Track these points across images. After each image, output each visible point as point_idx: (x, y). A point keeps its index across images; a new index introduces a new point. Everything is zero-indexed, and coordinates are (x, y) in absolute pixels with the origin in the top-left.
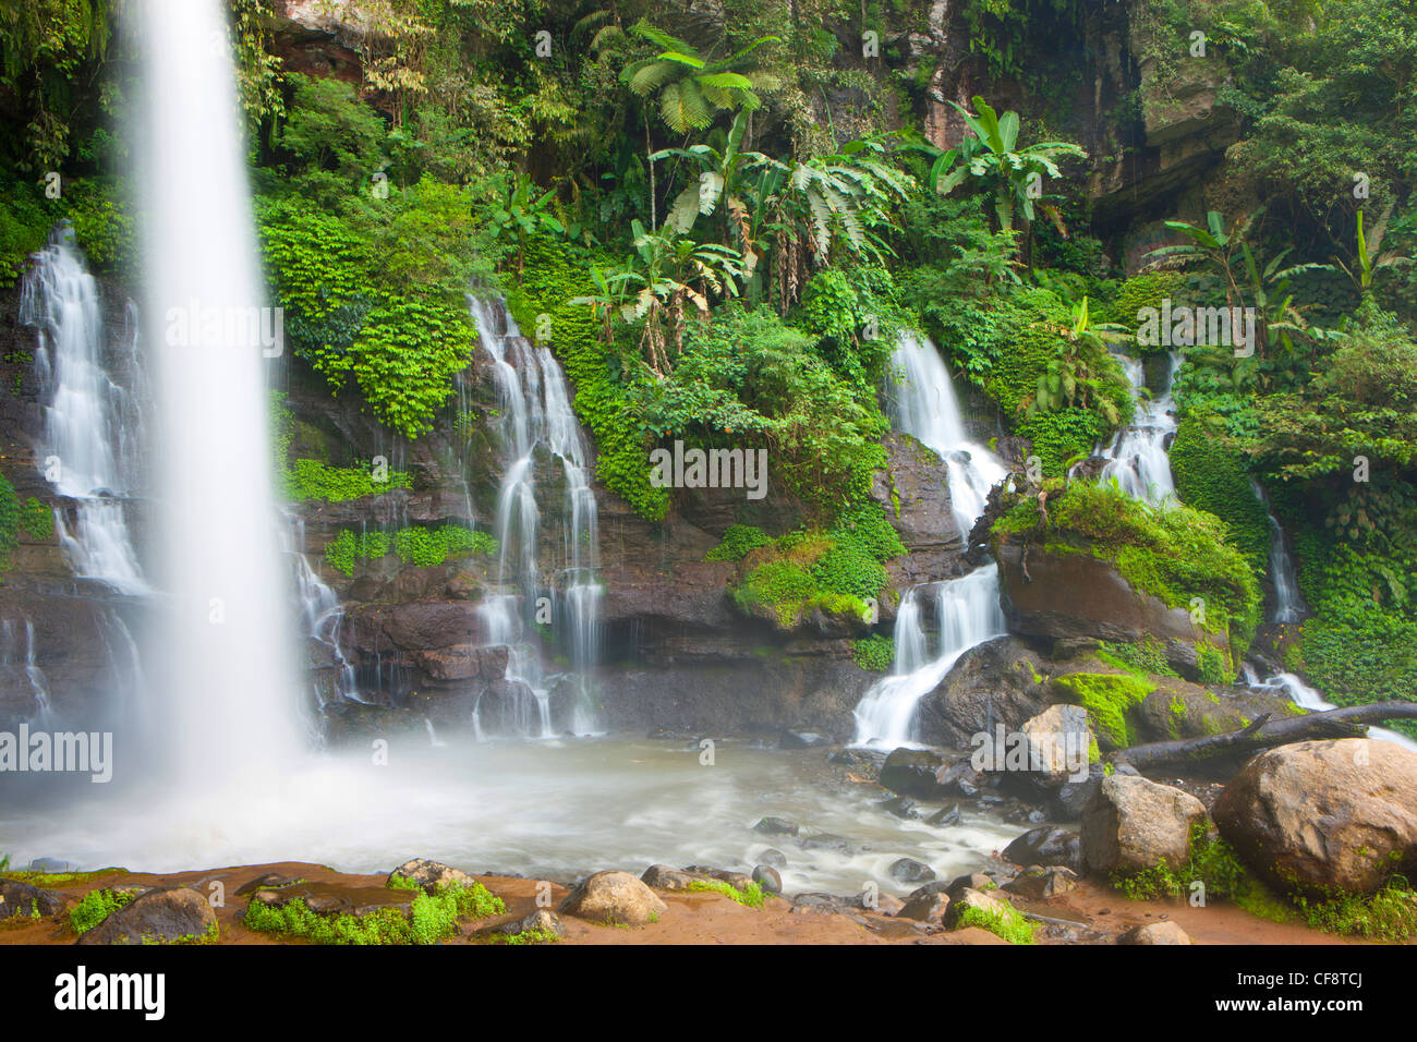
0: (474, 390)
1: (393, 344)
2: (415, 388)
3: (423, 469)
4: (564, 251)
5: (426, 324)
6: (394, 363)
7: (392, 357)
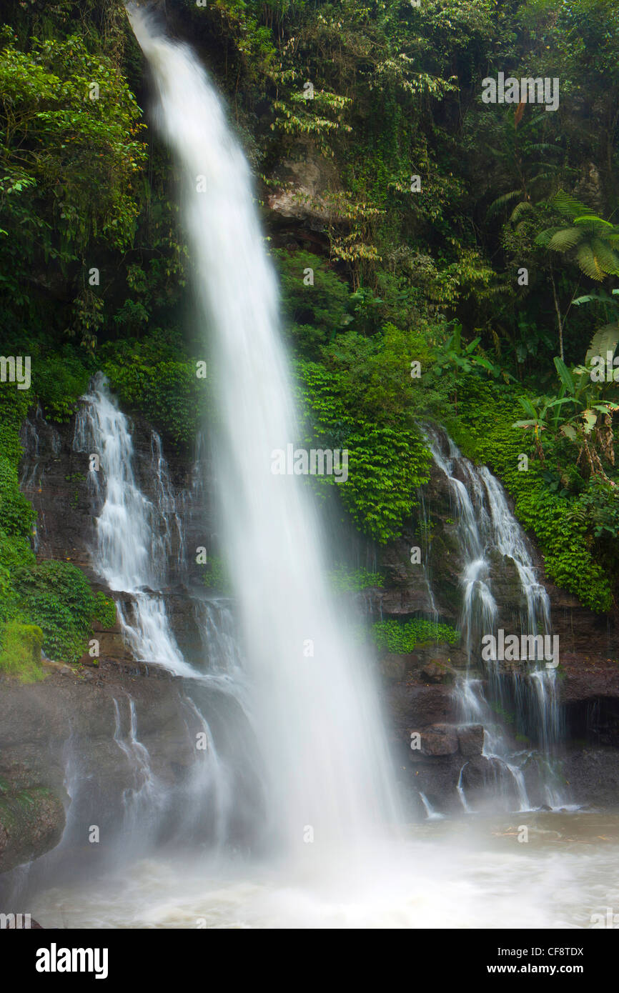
0: (432, 502)
1: (369, 463)
2: (387, 500)
3: (392, 570)
4: (490, 387)
5: (395, 447)
6: (370, 479)
7: (369, 474)
